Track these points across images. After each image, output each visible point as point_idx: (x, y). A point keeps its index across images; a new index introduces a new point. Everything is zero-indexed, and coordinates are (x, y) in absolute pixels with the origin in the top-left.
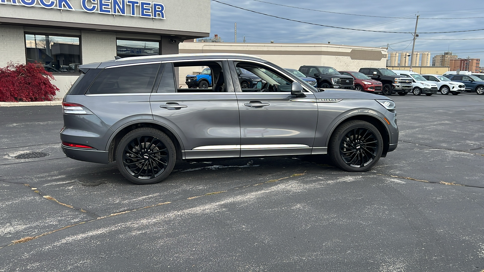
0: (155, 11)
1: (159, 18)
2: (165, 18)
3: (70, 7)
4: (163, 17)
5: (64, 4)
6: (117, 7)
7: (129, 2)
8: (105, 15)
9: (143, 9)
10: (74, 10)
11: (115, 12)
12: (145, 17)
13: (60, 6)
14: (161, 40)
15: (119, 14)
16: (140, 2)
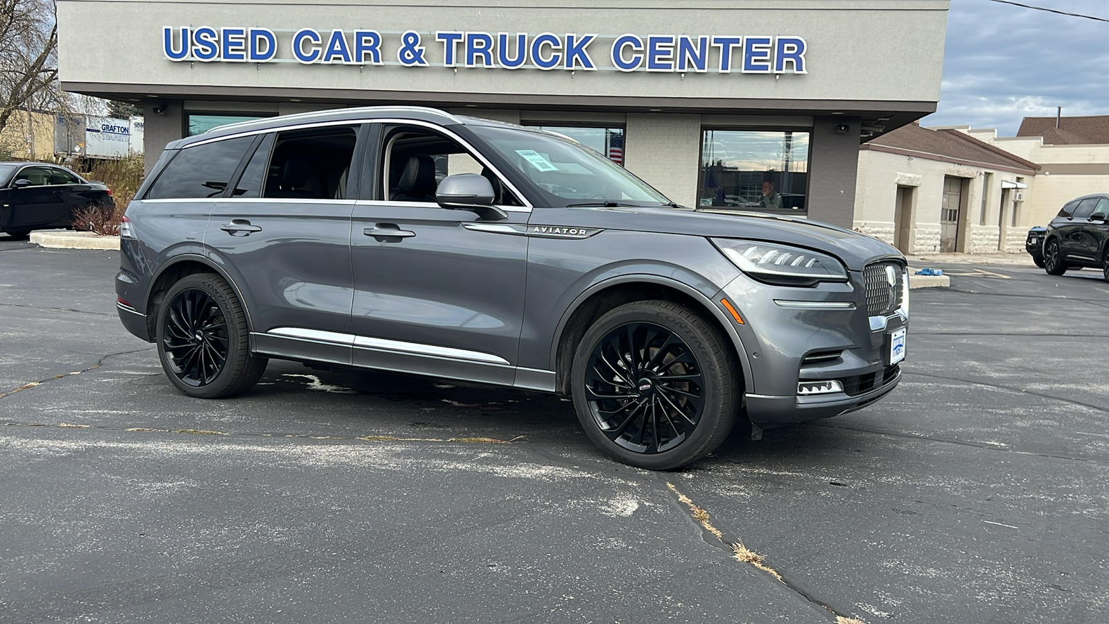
0: (781, 55)
1: (790, 71)
2: (804, 72)
3: (588, 64)
4: (799, 68)
5: (576, 59)
6: (688, 54)
7: (716, 41)
8: (662, 74)
9: (750, 53)
10: (595, 68)
11: (682, 67)
12: (754, 72)
13: (569, 65)
14: (813, 128)
15: (691, 70)
16: (743, 39)
